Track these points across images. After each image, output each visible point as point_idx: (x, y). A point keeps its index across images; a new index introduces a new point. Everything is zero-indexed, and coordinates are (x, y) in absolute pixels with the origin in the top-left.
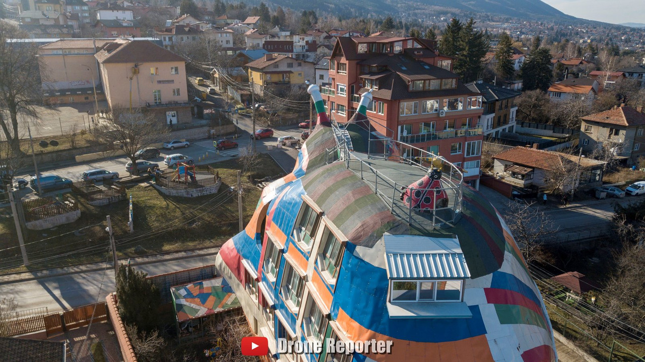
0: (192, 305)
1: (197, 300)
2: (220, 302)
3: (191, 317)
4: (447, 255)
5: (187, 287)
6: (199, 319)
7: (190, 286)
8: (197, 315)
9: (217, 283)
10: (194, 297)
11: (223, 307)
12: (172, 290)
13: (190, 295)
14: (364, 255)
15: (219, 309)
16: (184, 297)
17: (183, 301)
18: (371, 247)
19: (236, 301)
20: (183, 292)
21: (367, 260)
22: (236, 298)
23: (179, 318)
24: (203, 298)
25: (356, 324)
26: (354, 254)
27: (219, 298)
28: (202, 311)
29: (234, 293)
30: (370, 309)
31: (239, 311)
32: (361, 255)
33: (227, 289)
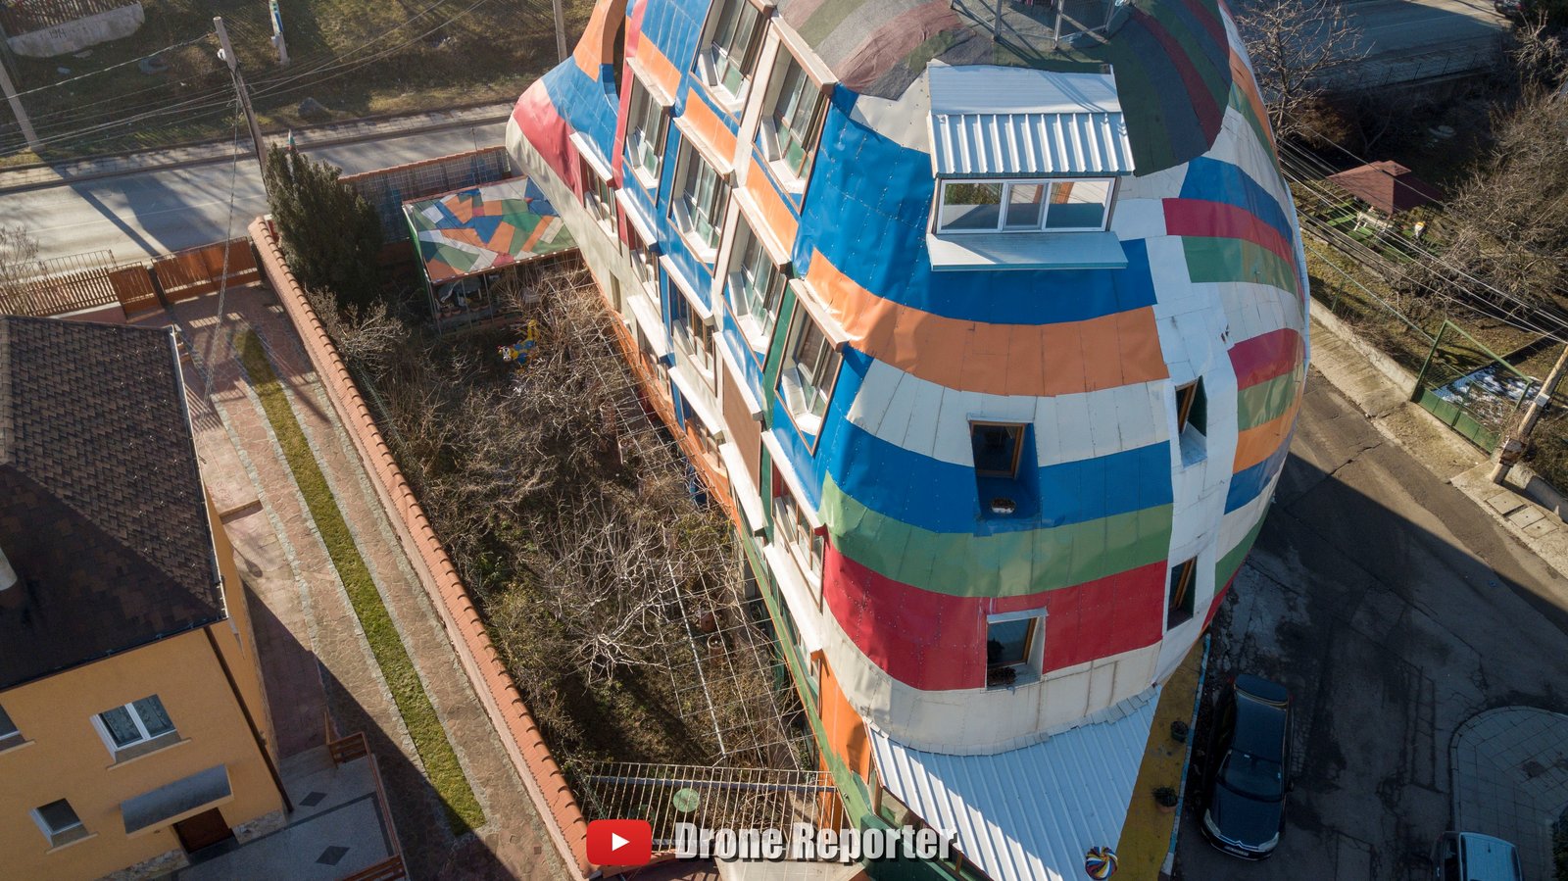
0: (460, 245)
1: (472, 233)
2: (527, 238)
3: (459, 272)
4: (1082, 117)
5: (441, 201)
6: (480, 276)
7: (448, 199)
8: (473, 268)
9: (515, 191)
10: (460, 226)
11: (534, 249)
12: (408, 208)
13: (450, 222)
14: (876, 120)
15: (523, 255)
16: (439, 226)
17: (437, 237)
18: (896, 98)
19: (564, 235)
20: (433, 214)
21: (883, 130)
22: (564, 229)
23: (433, 274)
24: (485, 227)
25: (851, 286)
26: (853, 116)
27: (524, 229)
28: (485, 259)
29: (557, 216)
30: (886, 251)
31: (573, 258)
32: (869, 120)
33: (539, 206)
